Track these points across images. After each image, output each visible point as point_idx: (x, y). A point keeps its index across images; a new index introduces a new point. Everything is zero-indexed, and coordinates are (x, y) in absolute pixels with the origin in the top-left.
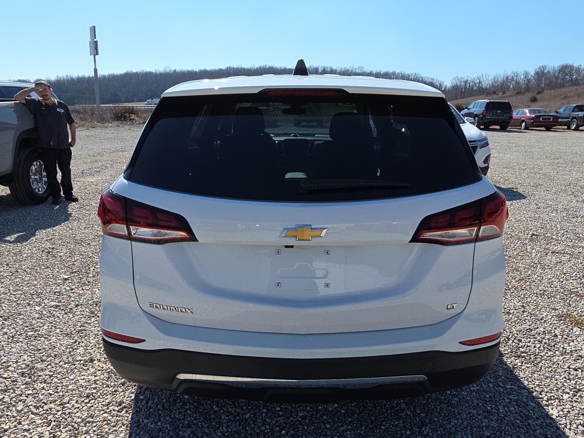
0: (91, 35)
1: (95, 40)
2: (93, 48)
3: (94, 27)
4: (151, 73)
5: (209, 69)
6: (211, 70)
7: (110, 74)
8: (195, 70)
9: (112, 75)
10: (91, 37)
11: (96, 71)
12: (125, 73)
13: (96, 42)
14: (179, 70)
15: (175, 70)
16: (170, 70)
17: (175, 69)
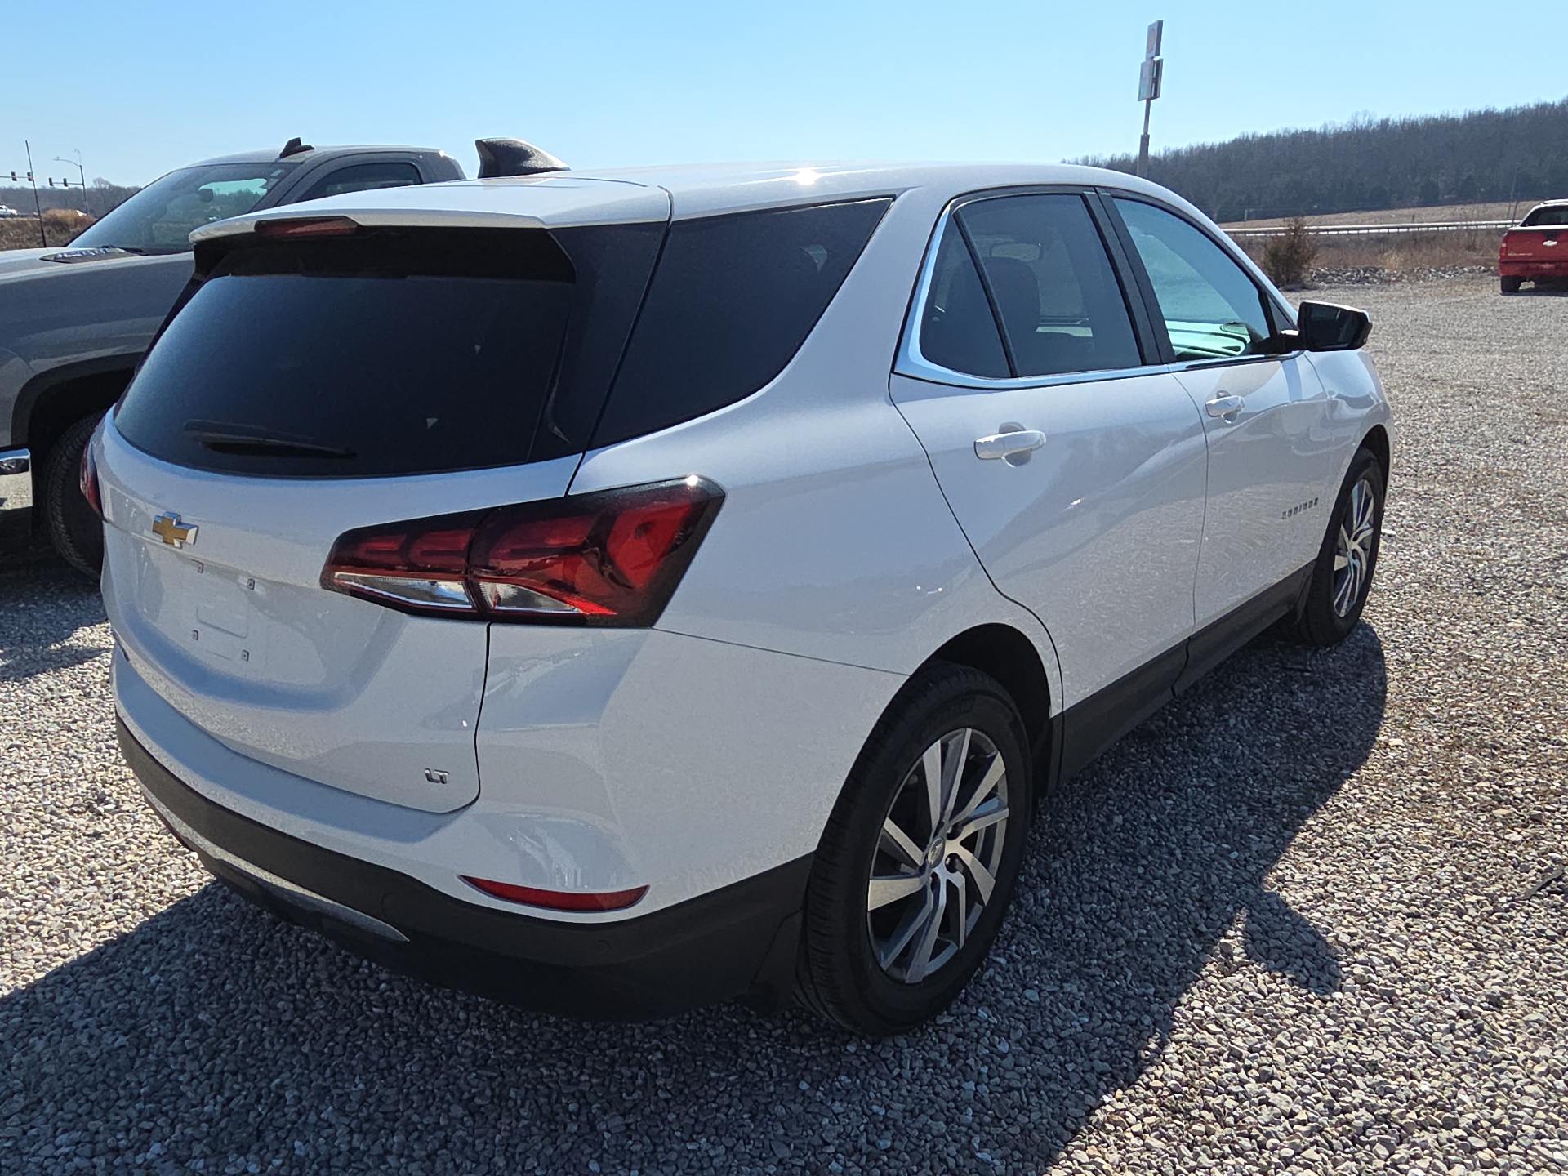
0: (1148, 47)
1: (1156, 59)
2: (1148, 82)
3: (1160, 24)
4: (1310, 135)
5: (1501, 108)
6: (1508, 112)
7: (1195, 145)
8: (1451, 116)
9: (1198, 148)
10: (1149, 51)
11: (1145, 140)
12: (1235, 142)
13: (1159, 64)
14: (1397, 120)
15: (1387, 121)
16: (1370, 122)
17: (1384, 118)
